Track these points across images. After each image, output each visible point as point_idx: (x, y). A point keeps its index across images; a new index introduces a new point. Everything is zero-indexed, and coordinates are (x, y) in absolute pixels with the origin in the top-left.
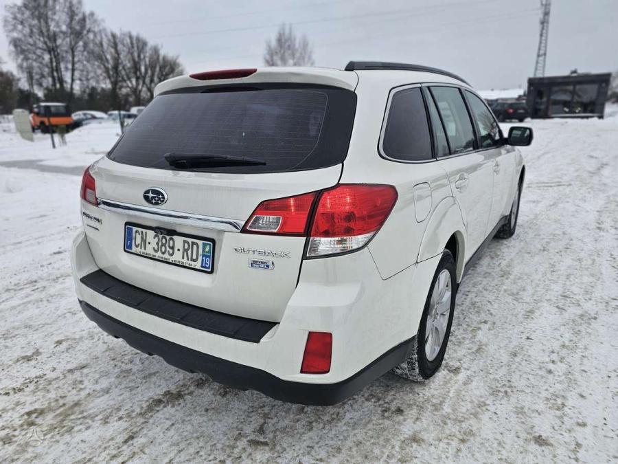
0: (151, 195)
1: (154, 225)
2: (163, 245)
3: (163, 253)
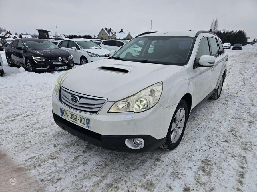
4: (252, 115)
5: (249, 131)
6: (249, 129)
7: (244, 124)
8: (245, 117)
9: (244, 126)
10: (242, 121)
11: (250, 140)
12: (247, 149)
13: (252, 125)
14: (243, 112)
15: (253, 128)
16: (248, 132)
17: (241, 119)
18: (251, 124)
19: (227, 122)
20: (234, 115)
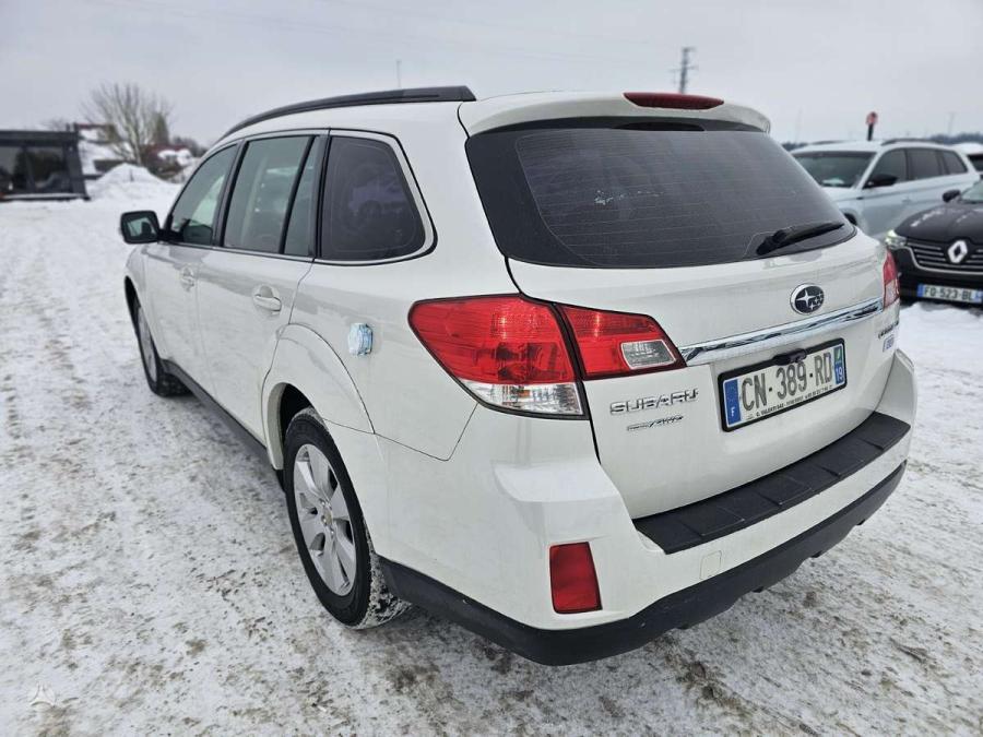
0: (806, 298)
1: (767, 356)
2: (792, 380)
3: (793, 393)
4: (35, 588)
5: (25, 496)
6: (27, 503)
7: (55, 515)
8: (67, 557)
9: (49, 506)
10: (66, 523)
11: (13, 473)
12: (15, 450)
13: (20, 524)
14: (92, 586)
15: (15, 515)
16: (25, 492)
17: (75, 534)
18: (27, 530)
19: (117, 492)
20: (120, 535)
